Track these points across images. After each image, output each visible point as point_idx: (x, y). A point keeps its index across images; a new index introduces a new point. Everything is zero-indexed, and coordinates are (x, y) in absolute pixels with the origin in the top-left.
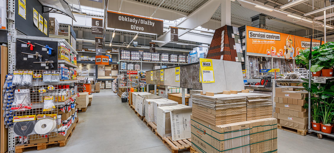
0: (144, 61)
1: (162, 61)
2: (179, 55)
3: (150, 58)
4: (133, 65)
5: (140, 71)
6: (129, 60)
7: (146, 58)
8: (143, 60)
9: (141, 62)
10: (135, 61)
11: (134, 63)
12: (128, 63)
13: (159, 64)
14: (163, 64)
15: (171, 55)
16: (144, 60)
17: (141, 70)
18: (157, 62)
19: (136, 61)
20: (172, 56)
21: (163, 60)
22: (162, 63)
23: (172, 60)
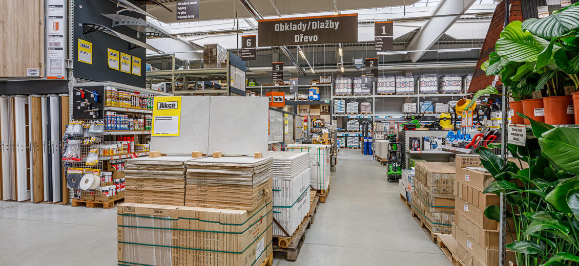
0: (380, 94)
1: (420, 92)
2: (467, 76)
3: (393, 89)
4: (357, 104)
5: (372, 115)
6: (350, 95)
7: (384, 89)
8: (377, 93)
9: (374, 96)
10: (360, 97)
11: (360, 101)
12: (348, 101)
13: (414, 100)
14: (422, 99)
15: (444, 76)
16: (379, 92)
17: (374, 112)
18: (409, 96)
19: (364, 97)
20: (446, 79)
21: (423, 89)
22: (421, 95)
23: (446, 88)
